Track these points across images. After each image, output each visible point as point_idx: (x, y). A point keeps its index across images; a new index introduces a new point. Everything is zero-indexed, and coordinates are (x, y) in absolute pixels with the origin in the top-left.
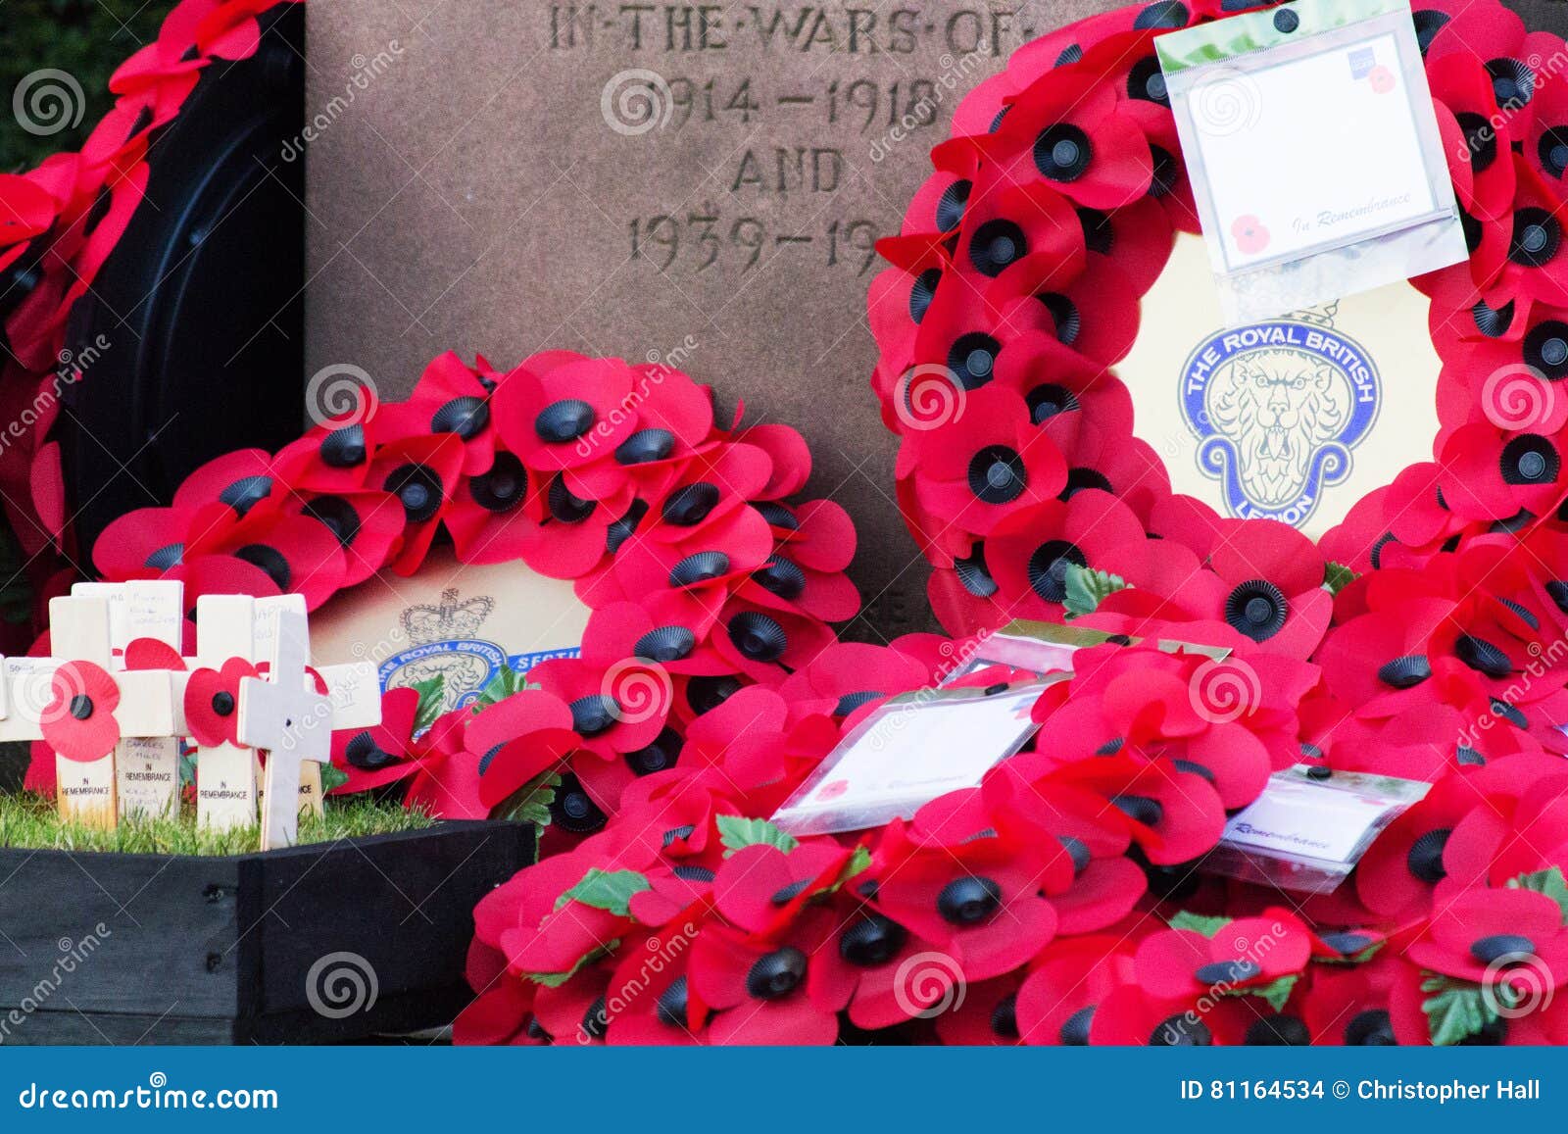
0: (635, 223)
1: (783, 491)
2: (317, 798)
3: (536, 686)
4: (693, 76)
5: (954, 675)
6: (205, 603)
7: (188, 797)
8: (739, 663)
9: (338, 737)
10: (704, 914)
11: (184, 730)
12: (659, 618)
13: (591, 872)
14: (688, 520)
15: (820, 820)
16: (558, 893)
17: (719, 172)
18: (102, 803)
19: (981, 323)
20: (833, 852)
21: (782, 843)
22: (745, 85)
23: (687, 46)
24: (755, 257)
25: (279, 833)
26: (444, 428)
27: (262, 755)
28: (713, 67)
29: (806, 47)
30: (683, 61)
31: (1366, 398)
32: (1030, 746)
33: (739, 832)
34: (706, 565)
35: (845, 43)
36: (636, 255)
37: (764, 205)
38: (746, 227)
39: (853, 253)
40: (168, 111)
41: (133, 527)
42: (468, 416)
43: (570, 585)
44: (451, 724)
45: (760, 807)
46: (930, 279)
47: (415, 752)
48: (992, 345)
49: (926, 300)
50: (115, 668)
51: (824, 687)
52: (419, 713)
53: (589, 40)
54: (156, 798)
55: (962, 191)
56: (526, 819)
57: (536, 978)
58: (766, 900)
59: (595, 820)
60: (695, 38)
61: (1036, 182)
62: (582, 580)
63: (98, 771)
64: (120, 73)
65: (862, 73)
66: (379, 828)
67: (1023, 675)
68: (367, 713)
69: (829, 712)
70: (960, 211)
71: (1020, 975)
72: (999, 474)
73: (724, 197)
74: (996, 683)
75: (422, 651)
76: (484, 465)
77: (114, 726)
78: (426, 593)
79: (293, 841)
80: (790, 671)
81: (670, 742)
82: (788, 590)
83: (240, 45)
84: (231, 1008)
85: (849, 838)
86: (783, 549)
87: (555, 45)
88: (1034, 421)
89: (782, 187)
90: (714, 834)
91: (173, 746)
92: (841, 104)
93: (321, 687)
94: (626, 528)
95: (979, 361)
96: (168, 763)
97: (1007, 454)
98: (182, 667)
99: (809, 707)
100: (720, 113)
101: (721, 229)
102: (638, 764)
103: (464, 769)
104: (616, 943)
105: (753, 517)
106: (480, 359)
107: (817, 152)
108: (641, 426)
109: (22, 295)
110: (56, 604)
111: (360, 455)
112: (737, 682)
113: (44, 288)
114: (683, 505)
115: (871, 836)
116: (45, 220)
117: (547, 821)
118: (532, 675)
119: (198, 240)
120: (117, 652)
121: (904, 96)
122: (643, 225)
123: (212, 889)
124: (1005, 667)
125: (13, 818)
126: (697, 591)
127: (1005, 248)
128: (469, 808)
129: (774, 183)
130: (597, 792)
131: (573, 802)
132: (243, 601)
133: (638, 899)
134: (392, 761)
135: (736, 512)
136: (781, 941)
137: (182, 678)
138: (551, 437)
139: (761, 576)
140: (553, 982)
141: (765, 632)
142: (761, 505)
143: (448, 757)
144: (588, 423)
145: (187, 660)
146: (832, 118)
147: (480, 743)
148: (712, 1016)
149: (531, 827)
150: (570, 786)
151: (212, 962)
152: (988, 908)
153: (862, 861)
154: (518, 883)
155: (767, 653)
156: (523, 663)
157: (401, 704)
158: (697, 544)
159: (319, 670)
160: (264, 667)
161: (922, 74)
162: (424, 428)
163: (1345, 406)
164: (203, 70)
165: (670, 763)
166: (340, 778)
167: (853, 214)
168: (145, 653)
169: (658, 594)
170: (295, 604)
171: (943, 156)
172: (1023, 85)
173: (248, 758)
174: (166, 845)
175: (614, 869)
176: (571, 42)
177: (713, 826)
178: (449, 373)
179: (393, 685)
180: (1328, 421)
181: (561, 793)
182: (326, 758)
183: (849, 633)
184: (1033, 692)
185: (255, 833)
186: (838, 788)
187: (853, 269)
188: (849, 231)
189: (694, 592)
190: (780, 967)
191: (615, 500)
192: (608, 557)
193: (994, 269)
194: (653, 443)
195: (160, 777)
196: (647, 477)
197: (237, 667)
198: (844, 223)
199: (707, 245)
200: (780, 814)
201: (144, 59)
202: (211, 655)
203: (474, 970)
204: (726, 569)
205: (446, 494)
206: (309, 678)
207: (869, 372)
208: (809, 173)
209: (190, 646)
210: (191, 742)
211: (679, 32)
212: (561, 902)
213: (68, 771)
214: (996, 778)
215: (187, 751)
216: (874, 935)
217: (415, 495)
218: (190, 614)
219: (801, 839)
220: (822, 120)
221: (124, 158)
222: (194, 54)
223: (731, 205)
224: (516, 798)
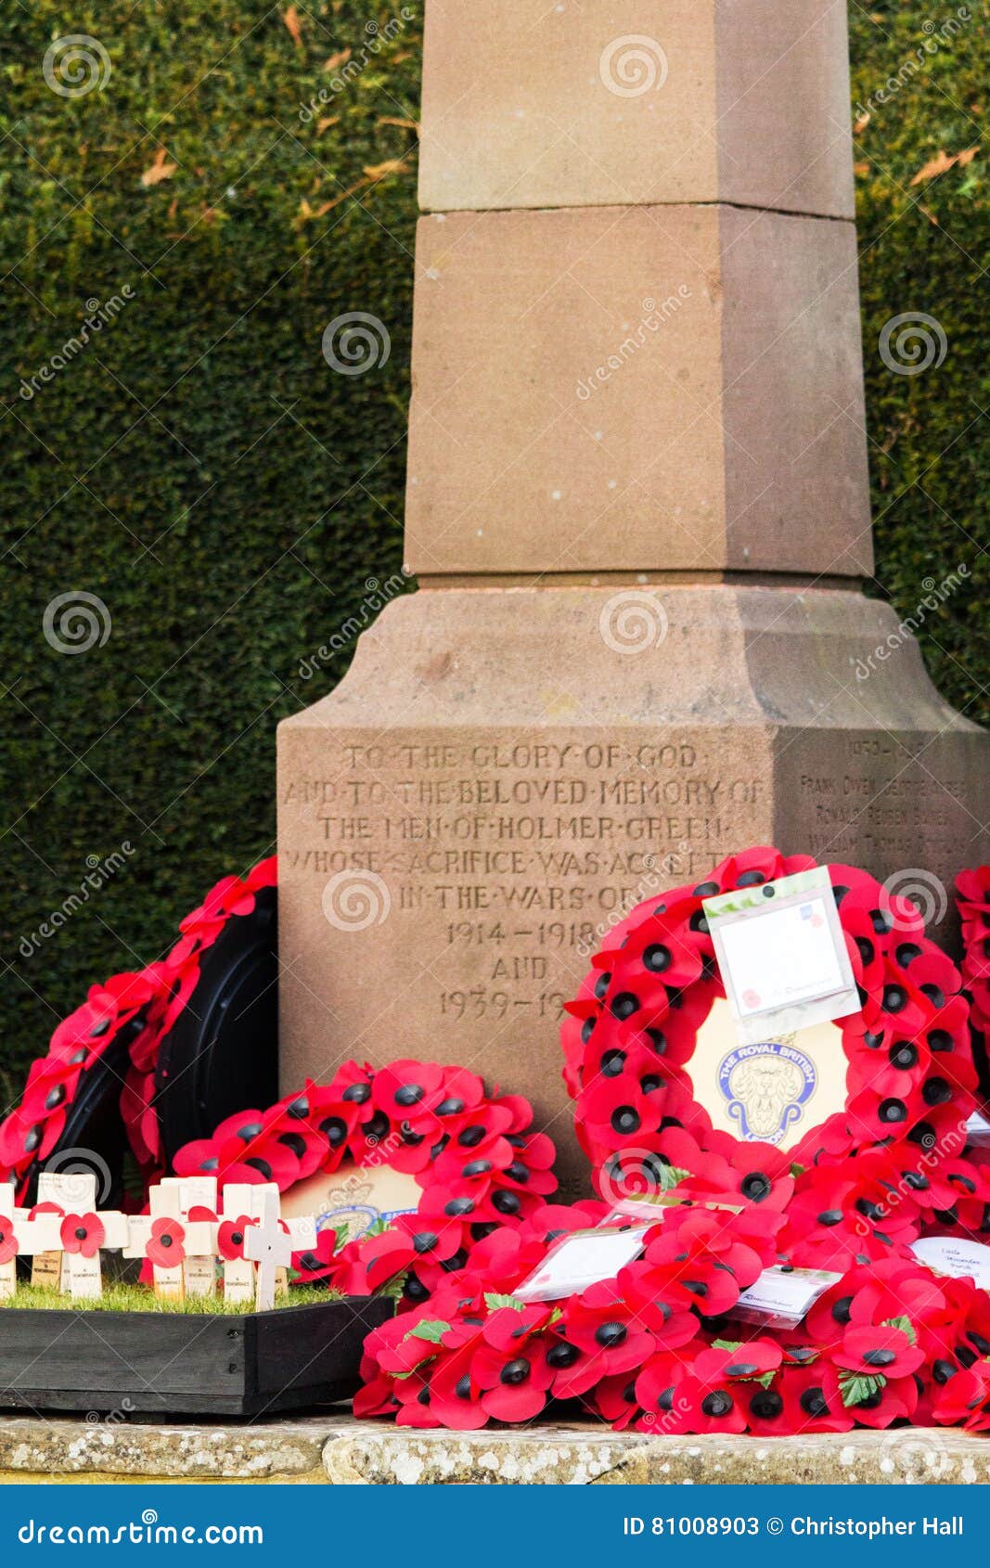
0: (443, 996)
1: (518, 1130)
2: (285, 1285)
3: (395, 1228)
4: (473, 922)
5: (604, 1221)
6: (227, 1188)
7: (220, 1285)
8: (497, 1216)
9: (294, 1255)
10: (480, 1341)
11: (217, 1251)
12: (456, 1193)
13: (422, 1322)
14: (471, 1144)
15: (536, 1295)
16: (406, 1332)
17: (487, 969)
18: (177, 1288)
19: (617, 1044)
20: (543, 1311)
21: (518, 1307)
22: (498, 926)
23: (469, 906)
24: (503, 1013)
25: (265, 1304)
26: (349, 1099)
27: (257, 1264)
28: (481, 917)
29: (529, 906)
30: (466, 913)
31: (810, 1080)
32: (641, 1257)
33: (495, 1301)
34: (480, 1166)
35: (548, 905)
36: (444, 1011)
37: (508, 986)
38: (499, 997)
39: (553, 1009)
40: (209, 942)
41: (193, 1150)
42: (360, 1093)
43: (411, 1177)
44: (353, 1248)
45: (507, 1288)
46: (591, 1022)
47: (333, 1262)
48: (623, 1056)
49: (590, 1033)
50: (183, 1221)
51: (540, 1228)
52: (337, 1241)
53: (420, 903)
54: (204, 1287)
55: (607, 978)
56: (390, 1295)
57: (394, 1375)
58: (509, 1335)
59: (425, 1295)
60: (473, 903)
61: (644, 973)
62: (419, 1175)
63: (175, 1273)
64: (185, 922)
65: (556, 919)
66: (315, 1300)
67: (638, 1221)
68: (310, 1243)
69: (541, 1241)
70: (605, 988)
71: (637, 1372)
72: (626, 1120)
73: (488, 983)
74: (625, 1225)
75: (338, 1210)
76: (369, 1117)
77: (182, 1250)
78: (341, 1181)
79: (272, 1307)
80: (522, 1219)
81: (462, 1256)
82: (521, 1179)
83: (245, 908)
84: (242, 1392)
85: (551, 1304)
86: (518, 1158)
87: (402, 906)
88: (644, 1093)
89: (517, 977)
90: (483, 1303)
91: (213, 1259)
92: (546, 935)
93: (286, 1230)
94: (440, 1148)
95: (616, 1063)
96: (210, 1268)
97: (632, 1111)
98: (216, 1220)
99: (532, 1238)
100: (486, 940)
101: (486, 998)
102: (446, 1267)
103: (359, 1270)
104: (434, 1357)
105: (503, 1143)
106: (366, 1064)
107: (534, 959)
108: (447, 1097)
109: (137, 1033)
110: (153, 1189)
111: (306, 1113)
112: (495, 1225)
113: (148, 1031)
114: (469, 1137)
115: (562, 1303)
116: (147, 996)
117: (400, 1296)
118: (394, 1222)
119: (224, 1005)
120: (184, 1213)
121: (578, 930)
122: (447, 997)
123: (232, 1331)
124: (629, 1217)
125: (132, 1297)
126: (475, 1180)
127: (628, 1007)
128: (362, 1291)
129: (513, 975)
130: (426, 1281)
131: (414, 1286)
132: (245, 1187)
133: (446, 1334)
134: (323, 1266)
135: (495, 1140)
136: (517, 1356)
137: (216, 1226)
138: (402, 1103)
139: (507, 1172)
140: (403, 1377)
141: (509, 1200)
142: (508, 1136)
143: (350, 1265)
144: (421, 1095)
145: (219, 1217)
146: (542, 942)
147: (368, 1257)
148: (482, 1393)
149: (392, 1300)
150: (413, 1277)
151: (231, 1369)
152: (621, 1339)
153: (557, 1315)
154: (388, 1326)
155: (511, 1210)
156: (389, 1217)
157: (327, 1238)
158: (475, 1156)
159: (286, 1221)
160: (257, 1220)
161: (587, 919)
162: (339, 1099)
163: (800, 1086)
164: (227, 920)
165: (462, 1266)
166: (297, 1275)
167: (553, 990)
168: (198, 1214)
169: (455, 1182)
170: (273, 1188)
171: (598, 961)
172: (637, 925)
173: (250, 1265)
174: (209, 1309)
175: (433, 1320)
176: (411, 905)
177: (483, 1299)
178: (350, 1071)
179: (323, 1228)
180: (792, 1092)
181: (408, 1282)
182: (289, 1265)
183: (551, 1200)
184: (643, 1230)
185: (254, 1303)
186: (546, 1278)
187: (552, 1017)
188: (551, 998)
189: (473, 1181)
190: (517, 1369)
191: (435, 1133)
192: (431, 1164)
193: (623, 1017)
194: (453, 1105)
195: (206, 1275)
196: (450, 1122)
197: (244, 1220)
198: (548, 995)
199: (480, 1005)
200: (517, 1292)
201: (197, 915)
202: (231, 1214)
203: (364, 1372)
204: (489, 1169)
205: (350, 1131)
206: (280, 1226)
207: (561, 1069)
208: (530, 970)
209: (220, 1210)
210: (221, 1258)
211: (465, 900)
212: (407, 1337)
213: (159, 1273)
214: (624, 1273)
215: (219, 1262)
216: (564, 1352)
217: (334, 1132)
218: (220, 1193)
219: (527, 1305)
220: (537, 943)
221: (186, 965)
222: (222, 912)
223: (491, 987)
224: (385, 1284)
